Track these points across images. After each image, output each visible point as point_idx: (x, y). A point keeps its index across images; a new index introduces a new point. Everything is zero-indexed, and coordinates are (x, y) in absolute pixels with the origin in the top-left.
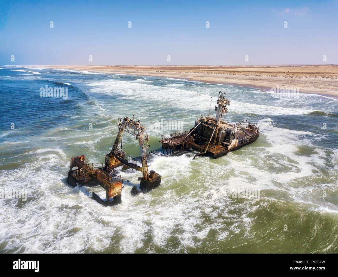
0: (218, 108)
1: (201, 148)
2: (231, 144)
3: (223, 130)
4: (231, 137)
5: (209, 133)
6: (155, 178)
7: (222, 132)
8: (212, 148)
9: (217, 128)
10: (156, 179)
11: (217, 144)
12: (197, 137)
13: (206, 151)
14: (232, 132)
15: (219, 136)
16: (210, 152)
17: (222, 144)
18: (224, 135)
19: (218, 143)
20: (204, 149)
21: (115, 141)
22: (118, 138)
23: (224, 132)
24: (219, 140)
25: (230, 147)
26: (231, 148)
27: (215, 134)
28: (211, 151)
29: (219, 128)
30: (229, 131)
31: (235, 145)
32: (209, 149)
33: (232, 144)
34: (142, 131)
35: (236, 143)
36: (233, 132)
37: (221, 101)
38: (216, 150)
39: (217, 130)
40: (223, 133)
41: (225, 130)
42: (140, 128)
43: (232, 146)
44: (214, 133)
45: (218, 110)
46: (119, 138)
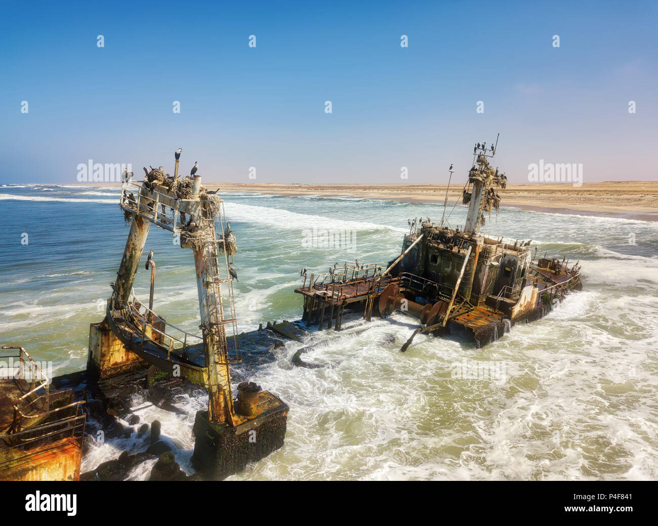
0: (473, 196)
1: (428, 311)
2: (517, 300)
3: (493, 258)
4: (516, 280)
5: (449, 270)
6: (258, 417)
7: (489, 263)
8: (462, 311)
9: (473, 251)
10: (263, 420)
11: (474, 302)
12: (412, 282)
13: (446, 319)
14: (519, 264)
15: (480, 276)
16: (458, 324)
17: (490, 302)
18: (494, 275)
19: (477, 299)
20: (437, 317)
21: (120, 270)
22: (128, 254)
23: (495, 263)
24: (482, 289)
25: (517, 310)
26: (521, 311)
27: (470, 269)
28: (461, 320)
29: (480, 250)
30: (509, 261)
31: (530, 304)
32: (454, 314)
33: (522, 301)
34: (205, 214)
35: (532, 298)
36: (522, 266)
37: (482, 172)
38: (477, 318)
39: (475, 257)
40: (492, 266)
41: (497, 259)
42: (198, 200)
43: (522, 309)
44: (467, 266)
45: (473, 199)
46: (131, 257)
